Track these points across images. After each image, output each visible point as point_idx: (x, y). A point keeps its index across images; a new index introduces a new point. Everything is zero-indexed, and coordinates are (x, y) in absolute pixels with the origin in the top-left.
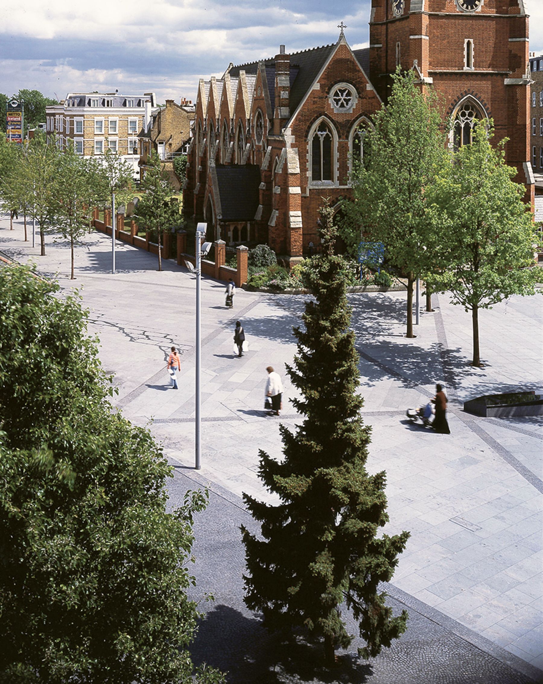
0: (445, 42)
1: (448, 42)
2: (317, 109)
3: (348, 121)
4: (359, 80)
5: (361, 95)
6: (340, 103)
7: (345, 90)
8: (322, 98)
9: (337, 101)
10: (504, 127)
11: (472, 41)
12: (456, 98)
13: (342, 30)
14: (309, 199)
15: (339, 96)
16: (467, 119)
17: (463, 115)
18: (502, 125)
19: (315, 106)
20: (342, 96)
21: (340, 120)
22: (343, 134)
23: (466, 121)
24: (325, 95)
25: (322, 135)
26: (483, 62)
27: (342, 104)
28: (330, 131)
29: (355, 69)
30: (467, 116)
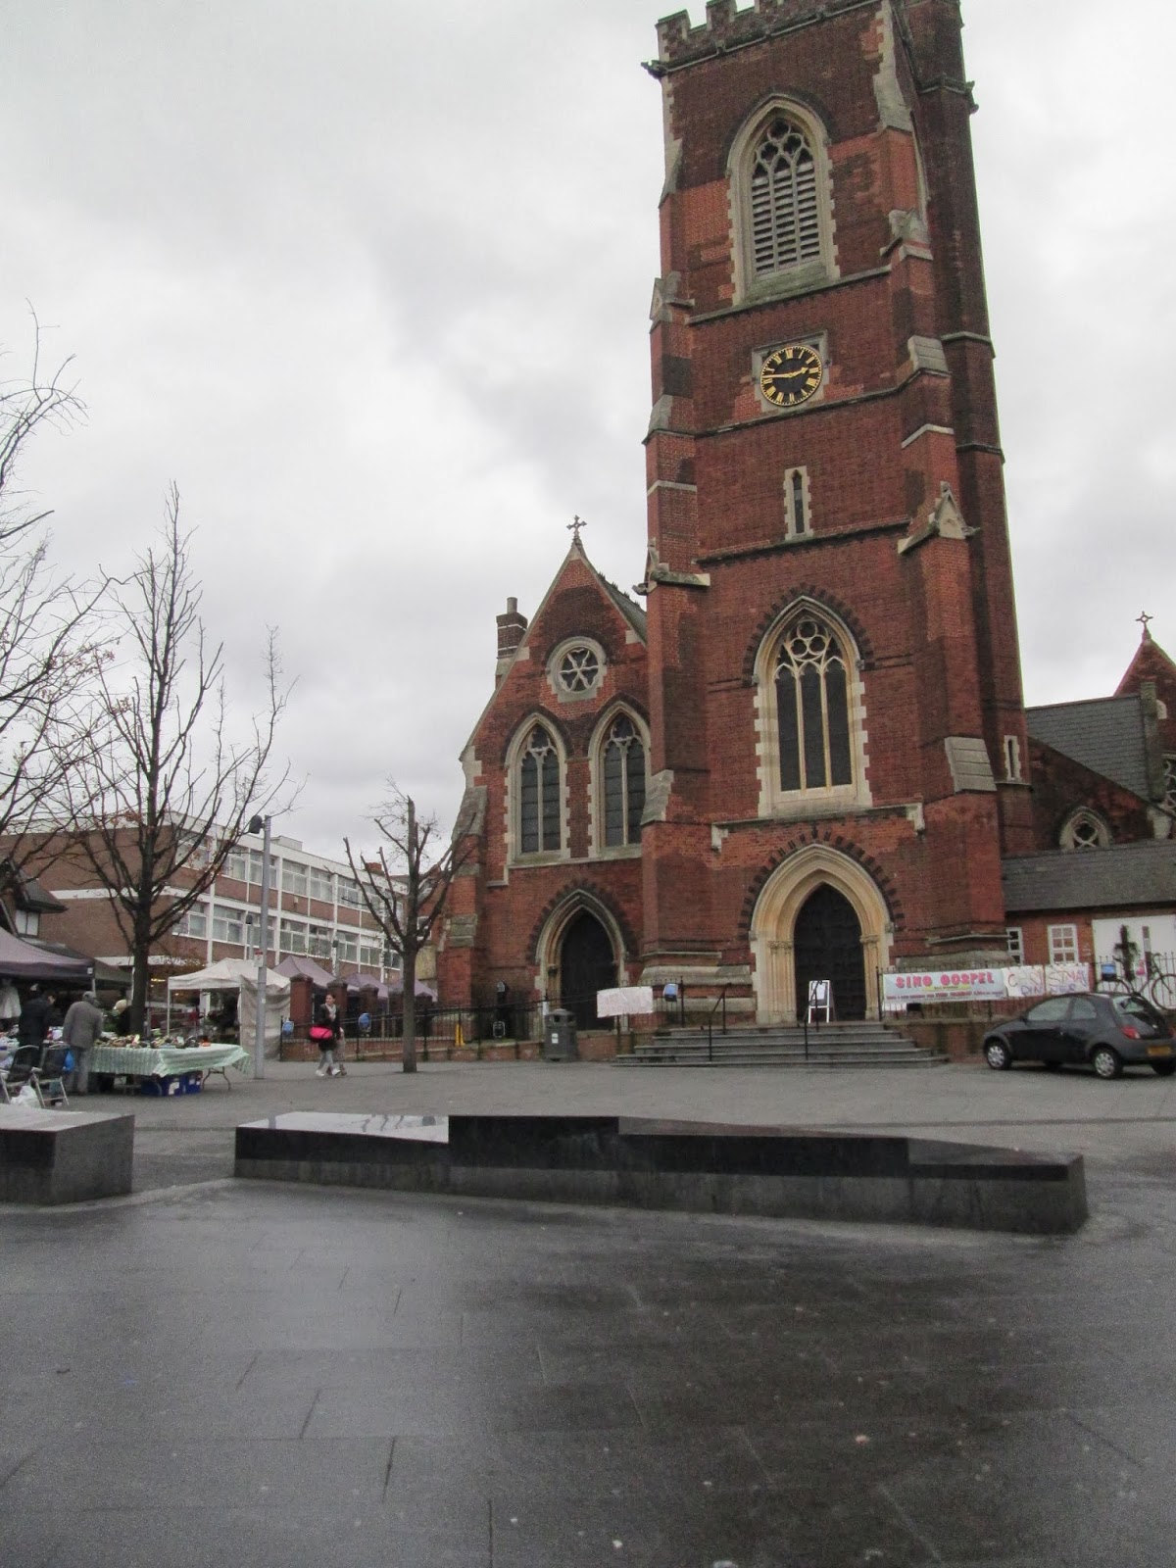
0: (737, 487)
1: (743, 487)
2: (524, 701)
3: (587, 716)
4: (609, 625)
5: (614, 657)
6: (574, 682)
7: (584, 653)
8: (534, 675)
9: (568, 678)
10: (903, 661)
11: (803, 470)
12: (768, 609)
13: (576, 533)
14: (509, 890)
15: (572, 668)
16: (809, 656)
17: (798, 647)
18: (899, 657)
19: (519, 695)
20: (579, 665)
21: (571, 715)
22: (578, 746)
23: (805, 662)
24: (541, 668)
25: (540, 754)
26: (835, 513)
27: (580, 682)
28: (553, 744)
29: (602, 605)
30: (808, 650)
